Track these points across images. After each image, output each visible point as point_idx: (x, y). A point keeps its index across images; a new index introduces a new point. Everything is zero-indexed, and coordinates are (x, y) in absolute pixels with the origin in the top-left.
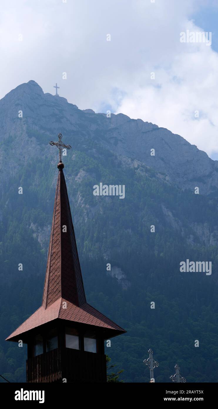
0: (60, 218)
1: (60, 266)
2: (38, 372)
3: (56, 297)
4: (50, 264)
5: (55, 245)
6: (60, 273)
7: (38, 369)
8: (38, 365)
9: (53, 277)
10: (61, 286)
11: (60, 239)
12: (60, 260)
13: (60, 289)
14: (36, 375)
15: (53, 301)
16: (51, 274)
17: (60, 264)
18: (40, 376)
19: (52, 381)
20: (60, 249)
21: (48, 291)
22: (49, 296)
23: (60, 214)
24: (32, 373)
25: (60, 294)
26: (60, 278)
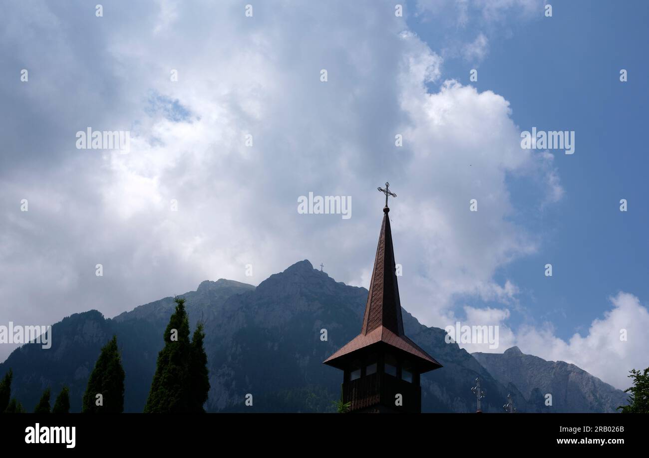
0: (384, 254)
1: (382, 297)
2: (354, 395)
3: (377, 325)
4: (372, 294)
5: (378, 277)
6: (381, 303)
7: (354, 392)
8: (354, 389)
9: (374, 306)
10: (382, 316)
11: (383, 272)
12: (382, 291)
13: (381, 317)
14: (352, 398)
15: (373, 329)
16: (373, 304)
17: (382, 295)
18: (356, 399)
19: (369, 405)
20: (382, 281)
21: (368, 319)
22: (370, 324)
23: (384, 251)
24: (348, 397)
25: (381, 322)
26: (382, 308)
